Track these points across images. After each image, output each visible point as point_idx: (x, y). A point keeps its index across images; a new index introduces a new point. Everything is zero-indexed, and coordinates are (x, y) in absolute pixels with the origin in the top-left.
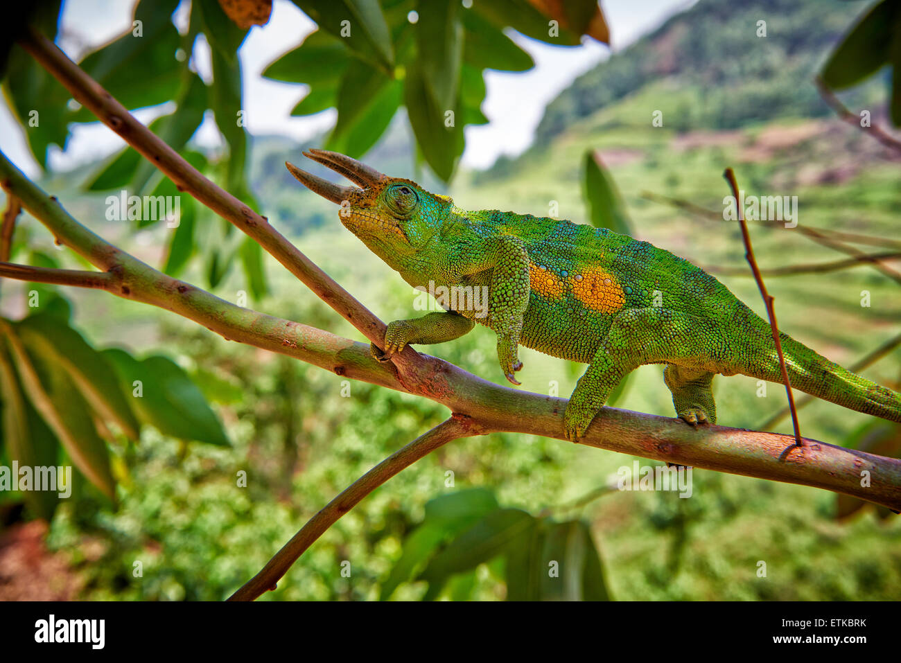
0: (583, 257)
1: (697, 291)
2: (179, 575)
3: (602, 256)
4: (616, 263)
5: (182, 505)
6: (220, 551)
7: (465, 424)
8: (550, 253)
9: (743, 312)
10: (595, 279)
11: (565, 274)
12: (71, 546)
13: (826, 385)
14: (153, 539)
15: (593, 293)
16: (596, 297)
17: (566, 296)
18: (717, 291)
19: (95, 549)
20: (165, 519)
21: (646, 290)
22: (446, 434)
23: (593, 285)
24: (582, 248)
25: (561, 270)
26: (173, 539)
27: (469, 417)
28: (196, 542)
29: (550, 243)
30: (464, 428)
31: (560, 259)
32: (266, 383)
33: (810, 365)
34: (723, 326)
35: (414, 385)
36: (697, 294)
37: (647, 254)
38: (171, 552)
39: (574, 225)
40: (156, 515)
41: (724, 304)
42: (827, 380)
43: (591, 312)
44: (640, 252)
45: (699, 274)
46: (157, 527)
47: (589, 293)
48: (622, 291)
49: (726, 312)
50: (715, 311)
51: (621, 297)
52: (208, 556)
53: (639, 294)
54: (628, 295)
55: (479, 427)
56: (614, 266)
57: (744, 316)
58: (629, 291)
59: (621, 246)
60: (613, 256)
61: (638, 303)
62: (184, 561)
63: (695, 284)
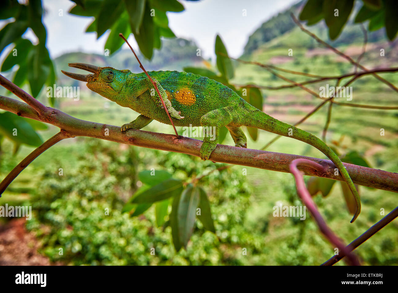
0: (181, 84)
1: (225, 95)
2: (80, 239)
3: (188, 84)
4: (193, 86)
5: (83, 210)
6: (99, 230)
7: (64, 133)
8: (169, 84)
9: (242, 102)
10: (184, 92)
11: (173, 91)
12: (37, 229)
13: (273, 127)
14: (70, 225)
15: (183, 98)
16: (184, 99)
17: (173, 100)
18: (232, 95)
19: (47, 229)
20: (75, 215)
21: (205, 96)
22: (58, 137)
23: (183, 95)
24: (181, 81)
25: (172, 90)
26: (78, 224)
27: (65, 130)
28: (88, 225)
29: (168, 80)
30: (64, 135)
31: (172, 86)
32: (123, 159)
33: (267, 121)
34: (235, 109)
35: (43, 119)
36: (225, 97)
37: (206, 82)
38: (76, 230)
39: (178, 72)
40: (71, 214)
41: (235, 100)
42: (273, 126)
43: (183, 106)
44: (203, 81)
45: (226, 89)
46: (72, 219)
47: (181, 98)
48: (195, 97)
49: (236, 103)
50: (232, 103)
51: (194, 99)
52: (94, 232)
53: (202, 97)
54: (197, 98)
55: (69, 134)
56: (193, 87)
57: (243, 104)
58: (198, 96)
59: (196, 79)
60: (193, 83)
61: (201, 101)
62: (82, 234)
63: (224, 93)
